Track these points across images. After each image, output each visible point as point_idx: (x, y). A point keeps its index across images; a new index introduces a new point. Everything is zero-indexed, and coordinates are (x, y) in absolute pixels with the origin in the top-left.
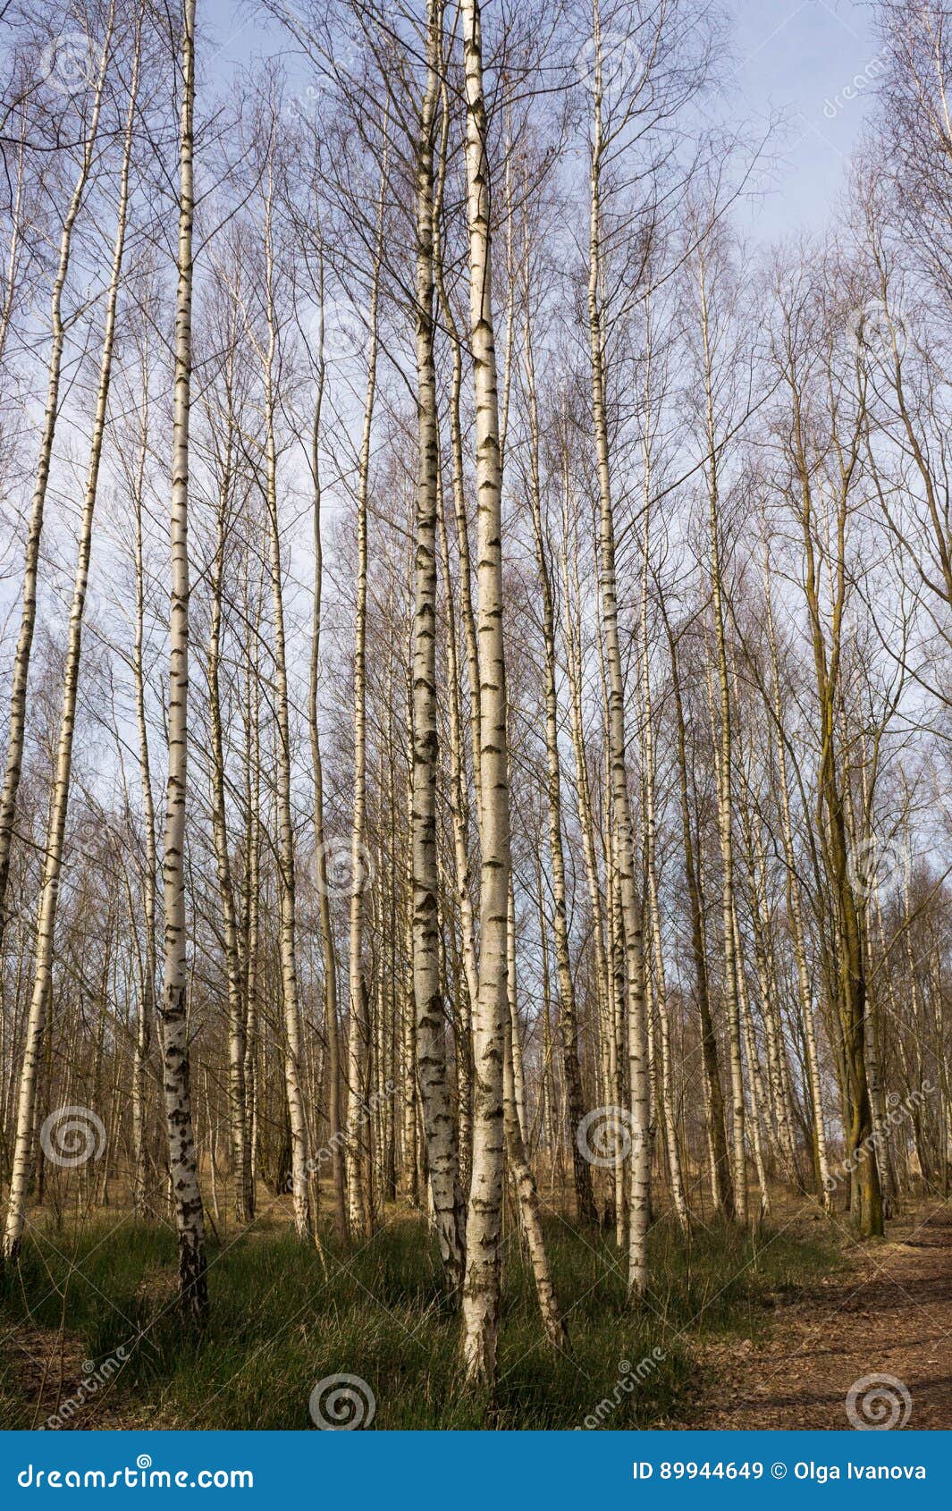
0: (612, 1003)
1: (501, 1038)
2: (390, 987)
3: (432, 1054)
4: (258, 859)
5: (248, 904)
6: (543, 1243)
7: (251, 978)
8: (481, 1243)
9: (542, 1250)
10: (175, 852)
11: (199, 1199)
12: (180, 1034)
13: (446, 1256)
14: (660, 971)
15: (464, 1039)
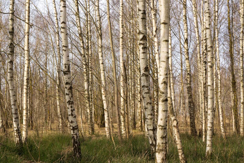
0: (202, 70)
1: (167, 78)
2: (133, 67)
3: (146, 84)
4: (90, 28)
5: (88, 42)
6: (180, 139)
7: (90, 64)
8: (161, 138)
9: (180, 141)
10: (64, 22)
11: (77, 126)
12: (69, 78)
13: (151, 143)
14: (218, 60)
15: (156, 81)
